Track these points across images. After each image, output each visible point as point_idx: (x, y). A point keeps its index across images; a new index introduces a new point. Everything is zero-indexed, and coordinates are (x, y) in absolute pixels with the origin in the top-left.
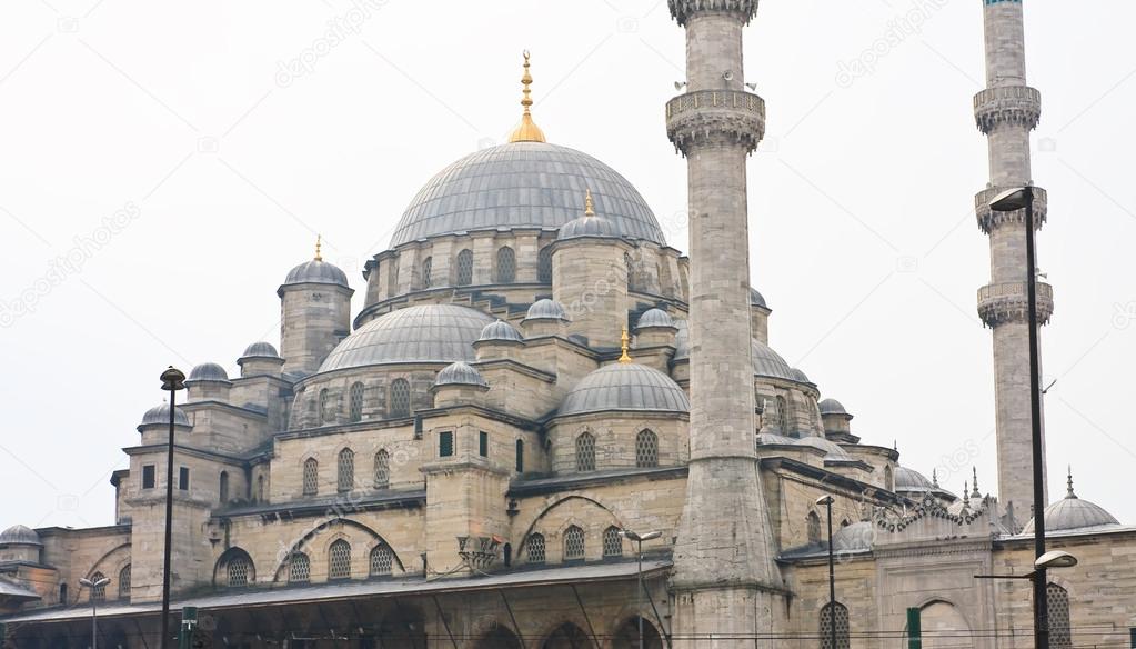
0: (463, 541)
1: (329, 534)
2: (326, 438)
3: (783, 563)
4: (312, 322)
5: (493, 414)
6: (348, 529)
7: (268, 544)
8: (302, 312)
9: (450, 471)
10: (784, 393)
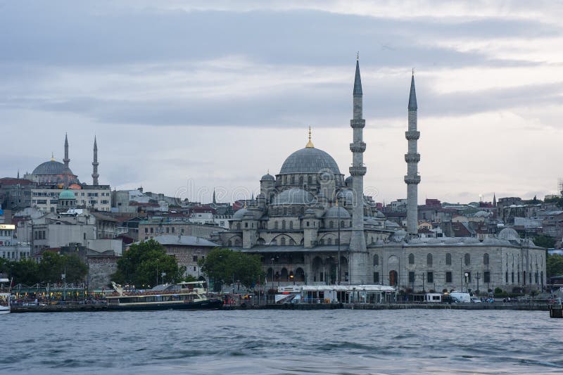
0: (311, 241)
2: (279, 218)
3: (367, 248)
5: (315, 218)
6: (285, 236)
7: (268, 237)
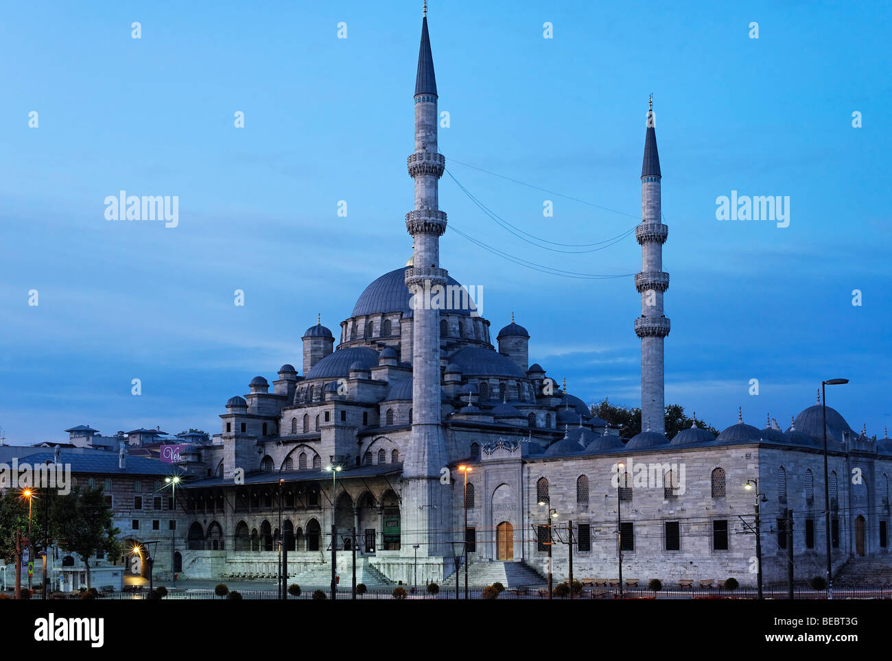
0: (331, 457)
1: (299, 451)
2: (299, 409)
3: (450, 467)
4: (313, 354)
5: (350, 403)
6: (306, 448)
7: (278, 453)
8: (309, 349)
9: (329, 428)
10: (505, 382)
